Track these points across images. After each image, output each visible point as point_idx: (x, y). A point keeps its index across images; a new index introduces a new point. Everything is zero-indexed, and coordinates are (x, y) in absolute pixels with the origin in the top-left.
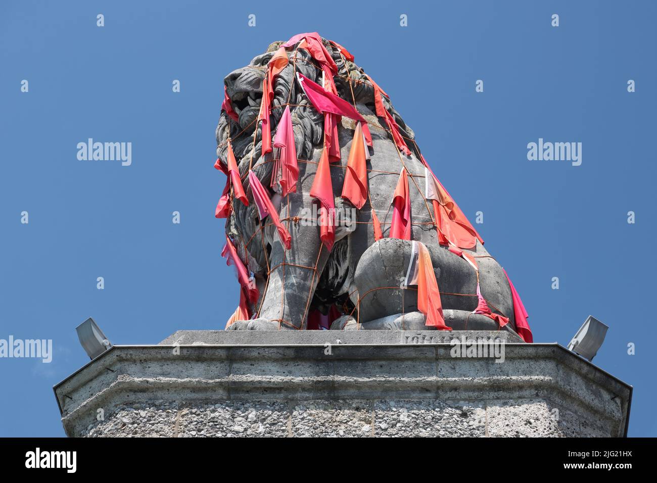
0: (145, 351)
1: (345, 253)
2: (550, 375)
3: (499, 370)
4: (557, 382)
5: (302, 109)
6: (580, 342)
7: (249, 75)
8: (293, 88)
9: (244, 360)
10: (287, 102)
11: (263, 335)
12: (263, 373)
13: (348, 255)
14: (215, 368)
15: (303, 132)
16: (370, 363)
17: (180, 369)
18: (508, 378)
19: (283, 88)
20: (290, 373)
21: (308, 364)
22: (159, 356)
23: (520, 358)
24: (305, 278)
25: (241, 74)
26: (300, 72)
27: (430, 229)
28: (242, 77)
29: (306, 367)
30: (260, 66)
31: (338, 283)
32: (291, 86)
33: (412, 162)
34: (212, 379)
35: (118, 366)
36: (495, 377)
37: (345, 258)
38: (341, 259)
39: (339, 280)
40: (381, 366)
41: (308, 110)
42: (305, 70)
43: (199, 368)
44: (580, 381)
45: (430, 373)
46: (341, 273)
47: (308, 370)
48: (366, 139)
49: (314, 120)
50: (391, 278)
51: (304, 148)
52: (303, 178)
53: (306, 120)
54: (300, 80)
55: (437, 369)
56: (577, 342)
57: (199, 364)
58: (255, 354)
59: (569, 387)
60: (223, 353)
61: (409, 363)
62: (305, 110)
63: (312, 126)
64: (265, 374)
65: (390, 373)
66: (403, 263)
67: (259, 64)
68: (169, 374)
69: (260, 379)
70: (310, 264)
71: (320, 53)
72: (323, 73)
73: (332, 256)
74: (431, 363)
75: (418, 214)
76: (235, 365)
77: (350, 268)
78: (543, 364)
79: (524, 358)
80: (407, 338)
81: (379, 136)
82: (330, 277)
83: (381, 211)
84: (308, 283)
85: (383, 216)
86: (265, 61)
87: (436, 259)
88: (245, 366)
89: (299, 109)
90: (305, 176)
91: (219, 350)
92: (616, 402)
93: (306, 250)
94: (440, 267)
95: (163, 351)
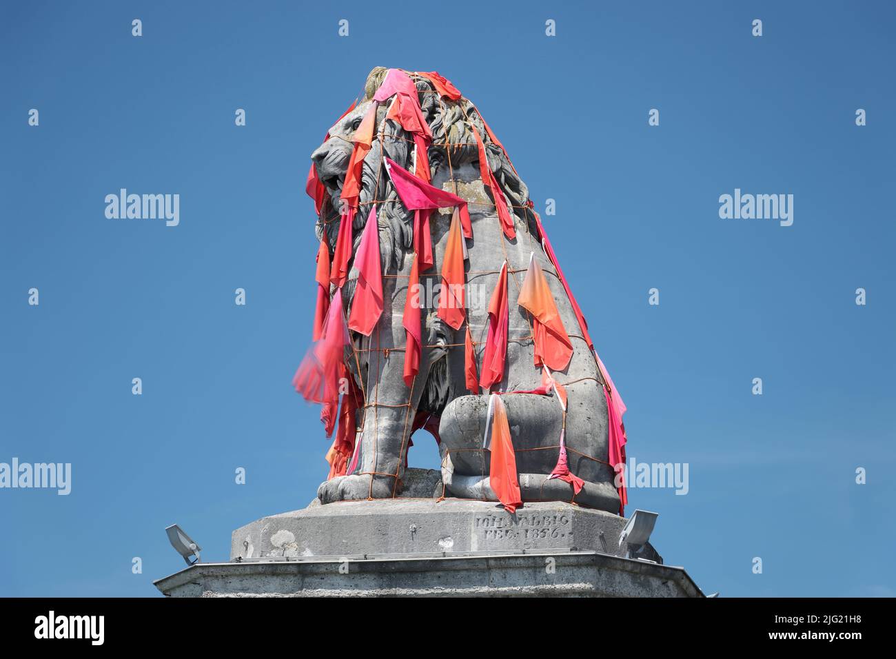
0: (224, 569)
1: (444, 372)
2: (591, 582)
3: (545, 579)
4: (597, 589)
5: (390, 205)
6: (628, 534)
7: (337, 154)
8: (381, 179)
9: (313, 574)
10: (373, 200)
11: (343, 521)
12: (333, 586)
13: (447, 376)
14: (290, 582)
15: (391, 237)
16: (428, 574)
17: (258, 584)
18: (553, 587)
19: (370, 181)
20: (357, 586)
21: (373, 577)
22: (238, 573)
23: (565, 566)
24: (398, 418)
25: (328, 153)
26: (388, 156)
27: (528, 345)
28: (329, 158)
29: (370, 579)
30: (351, 132)
31: (439, 405)
32: (378, 176)
33: (515, 249)
34: (287, 593)
35: (202, 581)
36: (541, 587)
37: (444, 378)
38: (441, 379)
39: (440, 403)
40: (439, 577)
41: (398, 205)
42: (394, 150)
43: (276, 581)
44: (626, 577)
45: (482, 583)
46: (442, 395)
47: (373, 583)
48: (463, 228)
49: (404, 219)
50: (470, 441)
51: (394, 255)
52: (394, 294)
53: (395, 220)
54: (388, 167)
55: (490, 579)
56: (626, 535)
57: (275, 578)
58: (323, 569)
59: (611, 589)
60: (294, 569)
61: (464, 573)
62: (393, 207)
63: (401, 228)
64: (334, 589)
65: (446, 584)
66: (479, 427)
67: (349, 130)
68: (248, 589)
69: (329, 594)
70: (403, 401)
71: (411, 119)
72: (416, 146)
73: (431, 376)
74: (484, 572)
75: (517, 327)
76: (307, 580)
77: (450, 390)
78: (585, 571)
79: (568, 566)
80: (479, 520)
81: (482, 214)
82: (431, 402)
83: (477, 326)
84: (402, 422)
85: (479, 333)
86: (356, 125)
87: (514, 416)
88: (316, 580)
89: (387, 205)
90: (396, 292)
91: (291, 567)
92: (668, 586)
93: (398, 386)
94: (519, 424)
95: (240, 569)
